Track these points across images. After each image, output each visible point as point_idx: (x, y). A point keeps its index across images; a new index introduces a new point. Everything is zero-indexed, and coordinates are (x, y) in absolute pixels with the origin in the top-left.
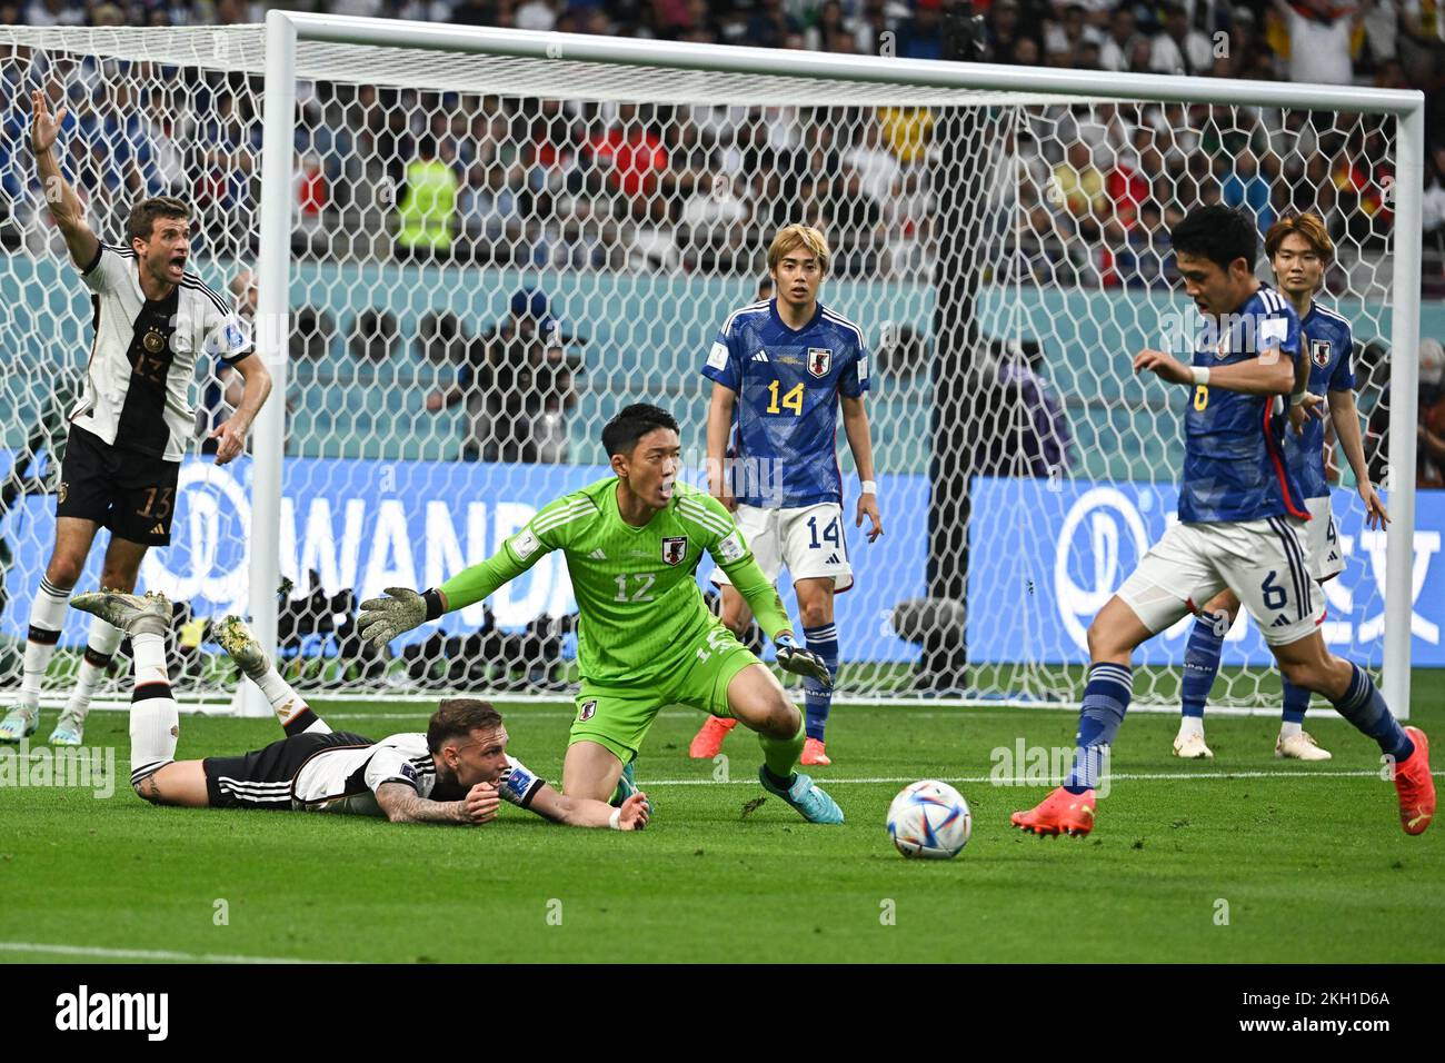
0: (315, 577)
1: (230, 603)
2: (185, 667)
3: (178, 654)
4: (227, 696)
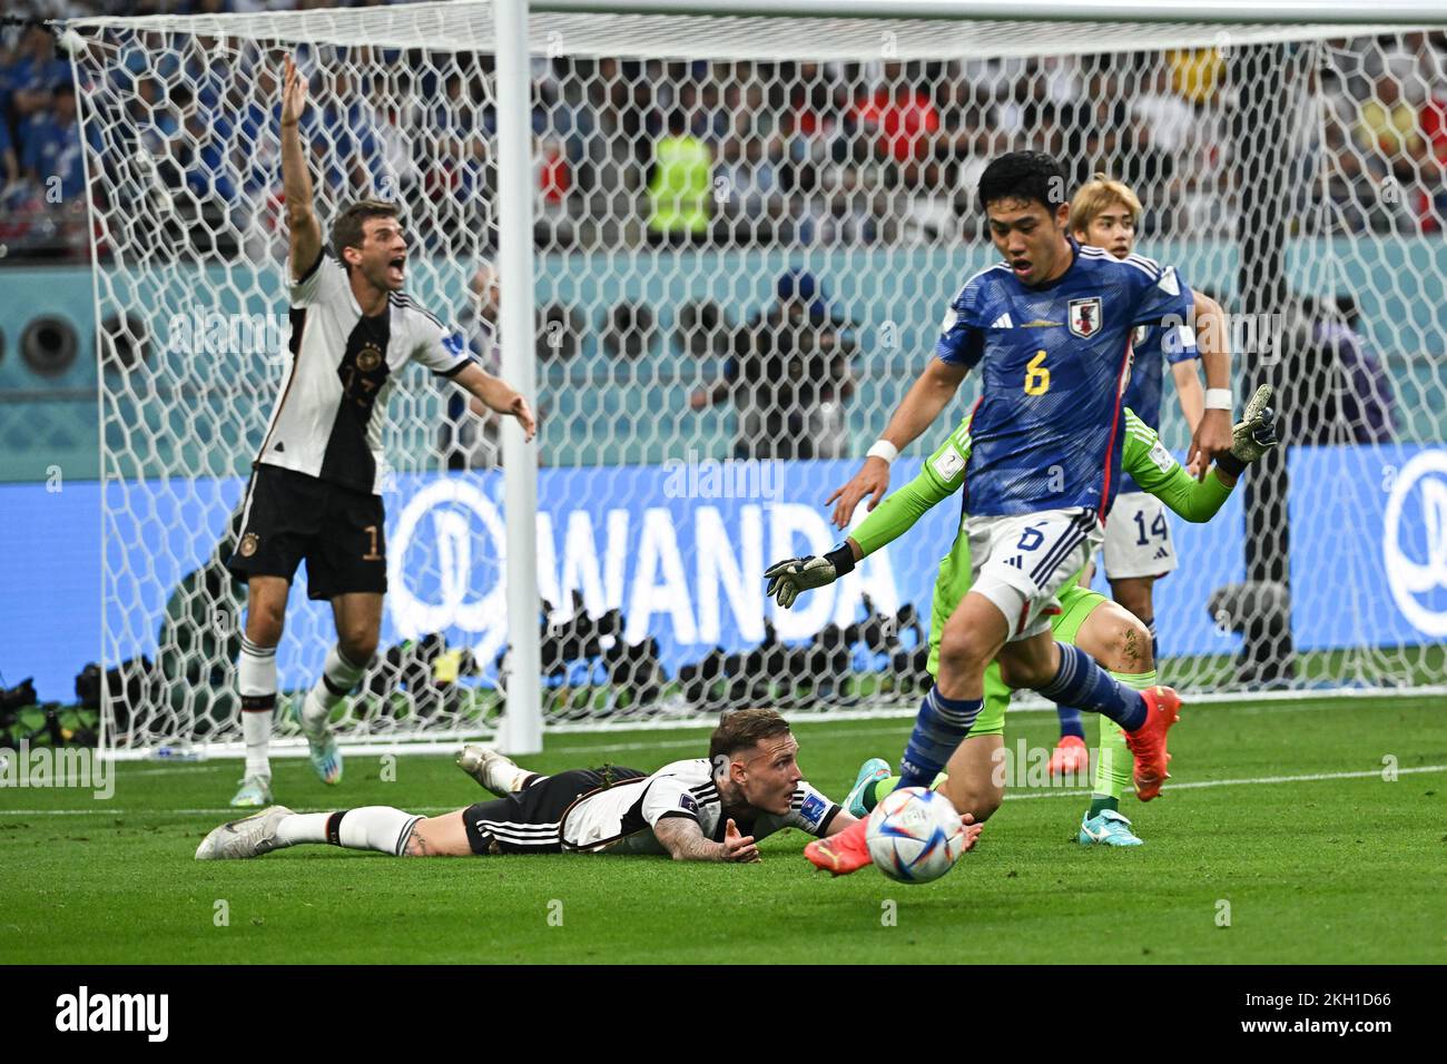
0: (578, 598)
1: (487, 631)
3: (433, 690)
4: (488, 732)
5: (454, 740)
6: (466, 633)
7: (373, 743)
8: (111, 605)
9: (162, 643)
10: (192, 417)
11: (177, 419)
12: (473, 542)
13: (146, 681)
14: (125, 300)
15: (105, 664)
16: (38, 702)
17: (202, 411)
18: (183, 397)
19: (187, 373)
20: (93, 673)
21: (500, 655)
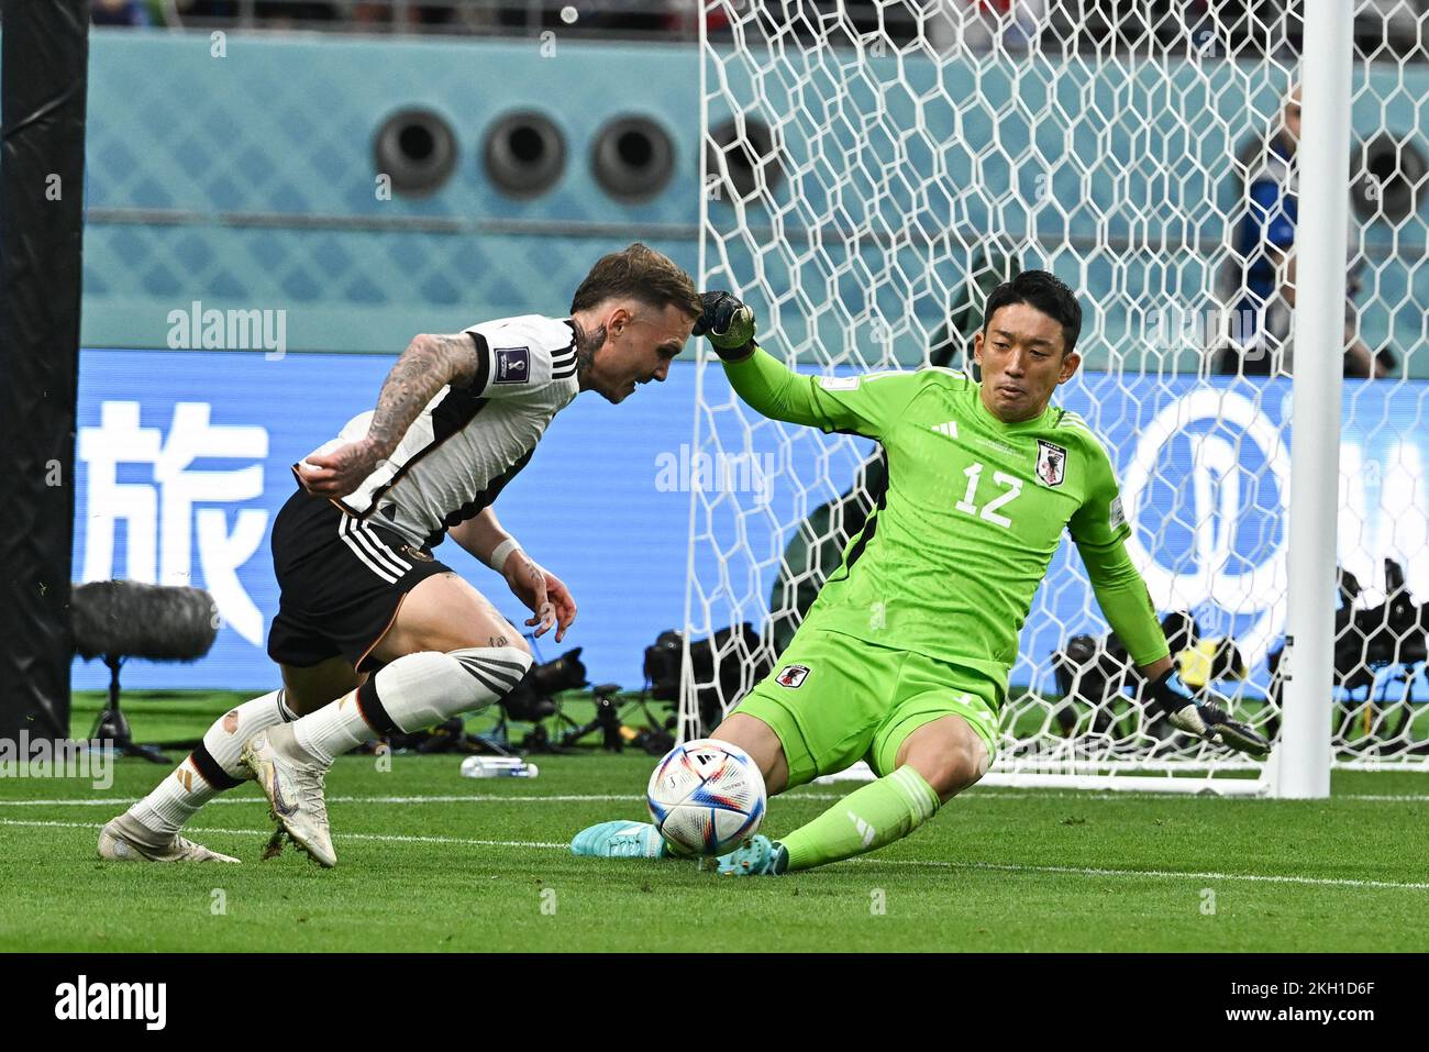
0: (1394, 573)
1: (1259, 615)
5: (1202, 774)
6: (1226, 616)
7: (1078, 773)
8: (703, 545)
9: (775, 607)
10: (836, 273)
11: (813, 275)
13: (748, 661)
14: (745, 97)
15: (689, 634)
16: (588, 684)
17: (850, 267)
18: (823, 244)
19: (831, 209)
20: (672, 645)
21: (1276, 650)
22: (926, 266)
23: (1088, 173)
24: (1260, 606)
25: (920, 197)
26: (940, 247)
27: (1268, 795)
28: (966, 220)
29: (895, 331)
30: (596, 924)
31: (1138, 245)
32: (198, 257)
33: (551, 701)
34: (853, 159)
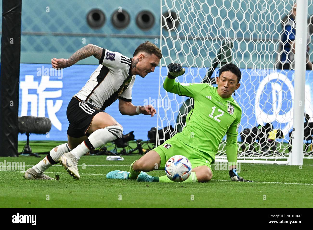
1: (287, 123)
2: (270, 147)
3: (267, 142)
4: (285, 158)
5: (274, 160)
6: (279, 124)
7: (246, 159)
10: (191, 46)
11: (186, 47)
12: (283, 93)
14: (170, 6)
15: (158, 128)
16: (135, 139)
17: (194, 45)
18: (188, 40)
19: (190, 32)
20: (154, 130)
21: (291, 132)
22: (212, 45)
23: (248, 23)
24: (287, 122)
25: (210, 29)
26: (215, 40)
27: (289, 165)
28: (221, 34)
29: (204, 59)
30: (137, 194)
31: (259, 40)
32: (47, 43)
33: (127, 143)
34: (195, 20)
